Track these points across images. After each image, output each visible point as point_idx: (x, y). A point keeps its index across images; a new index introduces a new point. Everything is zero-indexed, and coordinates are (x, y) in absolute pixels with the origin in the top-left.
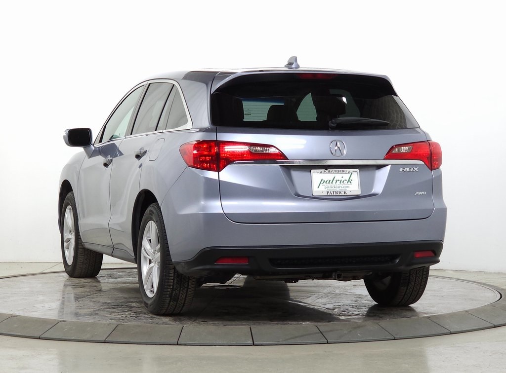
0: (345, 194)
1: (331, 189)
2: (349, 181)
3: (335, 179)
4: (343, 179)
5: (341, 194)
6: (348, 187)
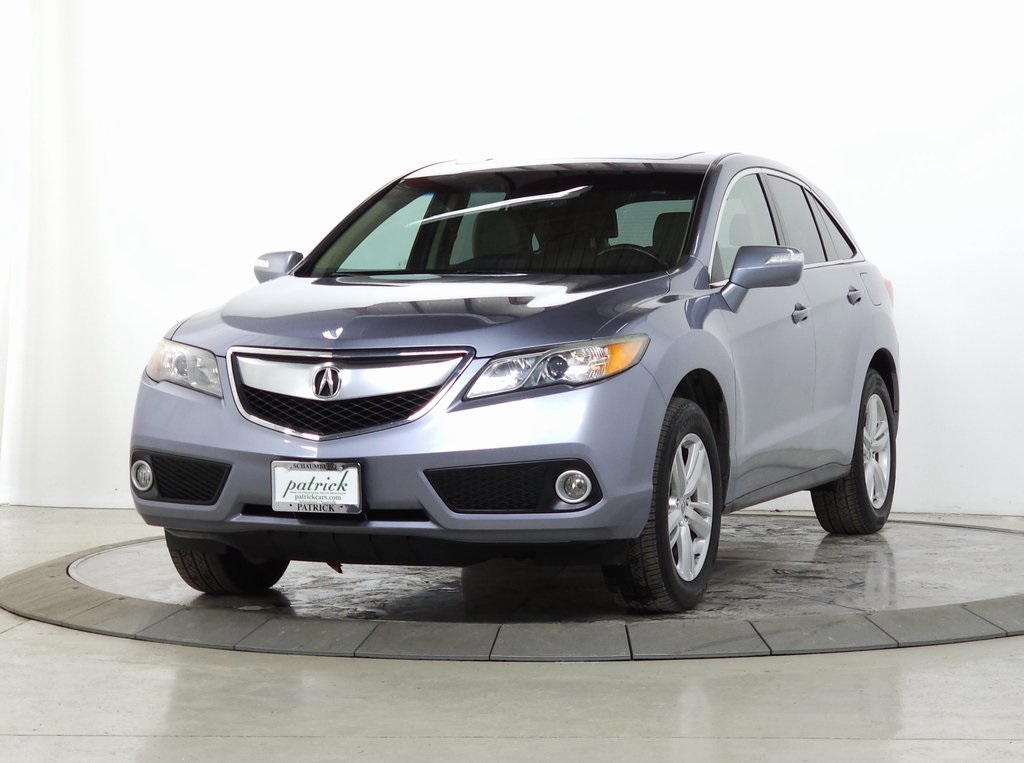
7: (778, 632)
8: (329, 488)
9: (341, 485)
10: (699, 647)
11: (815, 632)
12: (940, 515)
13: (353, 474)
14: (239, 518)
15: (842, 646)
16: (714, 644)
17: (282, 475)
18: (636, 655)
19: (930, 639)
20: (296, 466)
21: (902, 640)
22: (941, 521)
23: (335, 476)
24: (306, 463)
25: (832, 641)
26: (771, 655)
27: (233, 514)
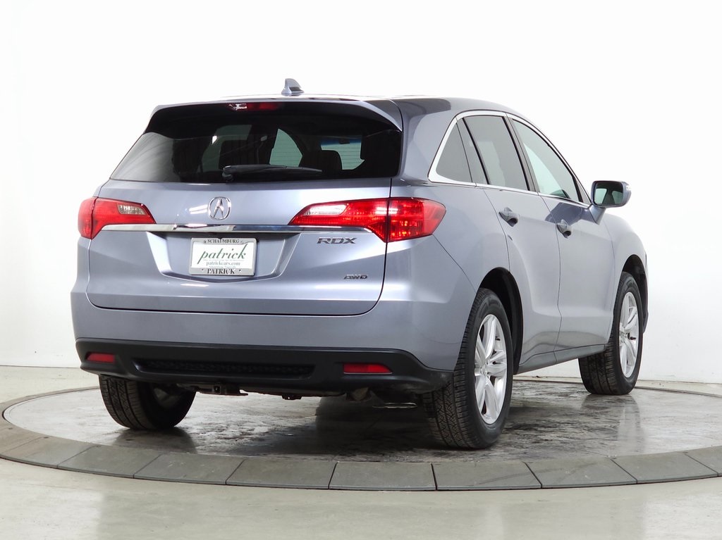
0: (232, 274)
1: (215, 265)
2: (241, 255)
3: (222, 252)
4: (232, 253)
5: (226, 274)
6: (238, 264)
10: (488, 482)
11: (574, 472)
15: (594, 482)
19: (661, 478)
21: (640, 478)
25: (587, 478)
26: (542, 488)
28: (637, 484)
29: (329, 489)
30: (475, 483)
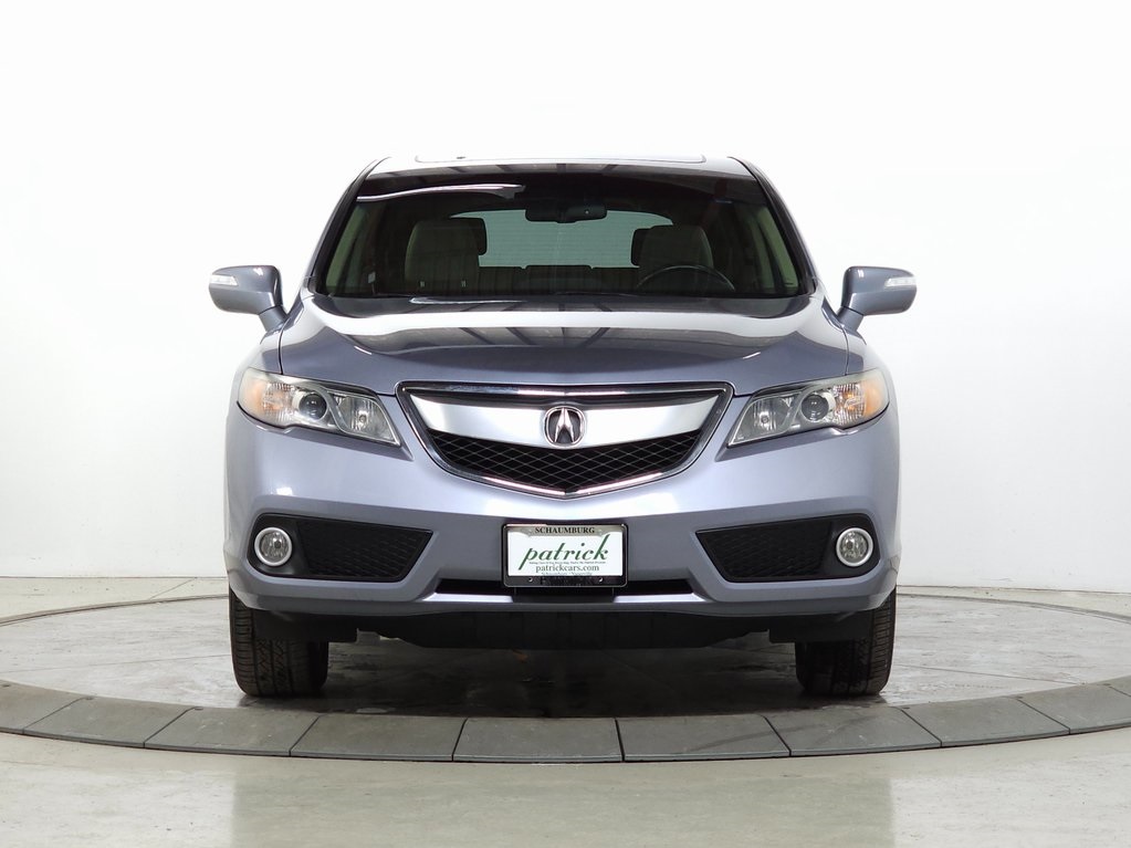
7: (799, 729)
8: (584, 558)
9: (599, 552)
11: (843, 729)
12: (987, 590)
13: (616, 538)
14: (435, 597)
16: (721, 742)
17: (518, 543)
18: (628, 756)
19: (979, 737)
20: (539, 531)
21: (946, 739)
22: (987, 597)
23: (592, 542)
24: (553, 527)
26: (790, 756)
27: (428, 592)
28: (942, 747)
29: (452, 761)
30: (685, 749)
